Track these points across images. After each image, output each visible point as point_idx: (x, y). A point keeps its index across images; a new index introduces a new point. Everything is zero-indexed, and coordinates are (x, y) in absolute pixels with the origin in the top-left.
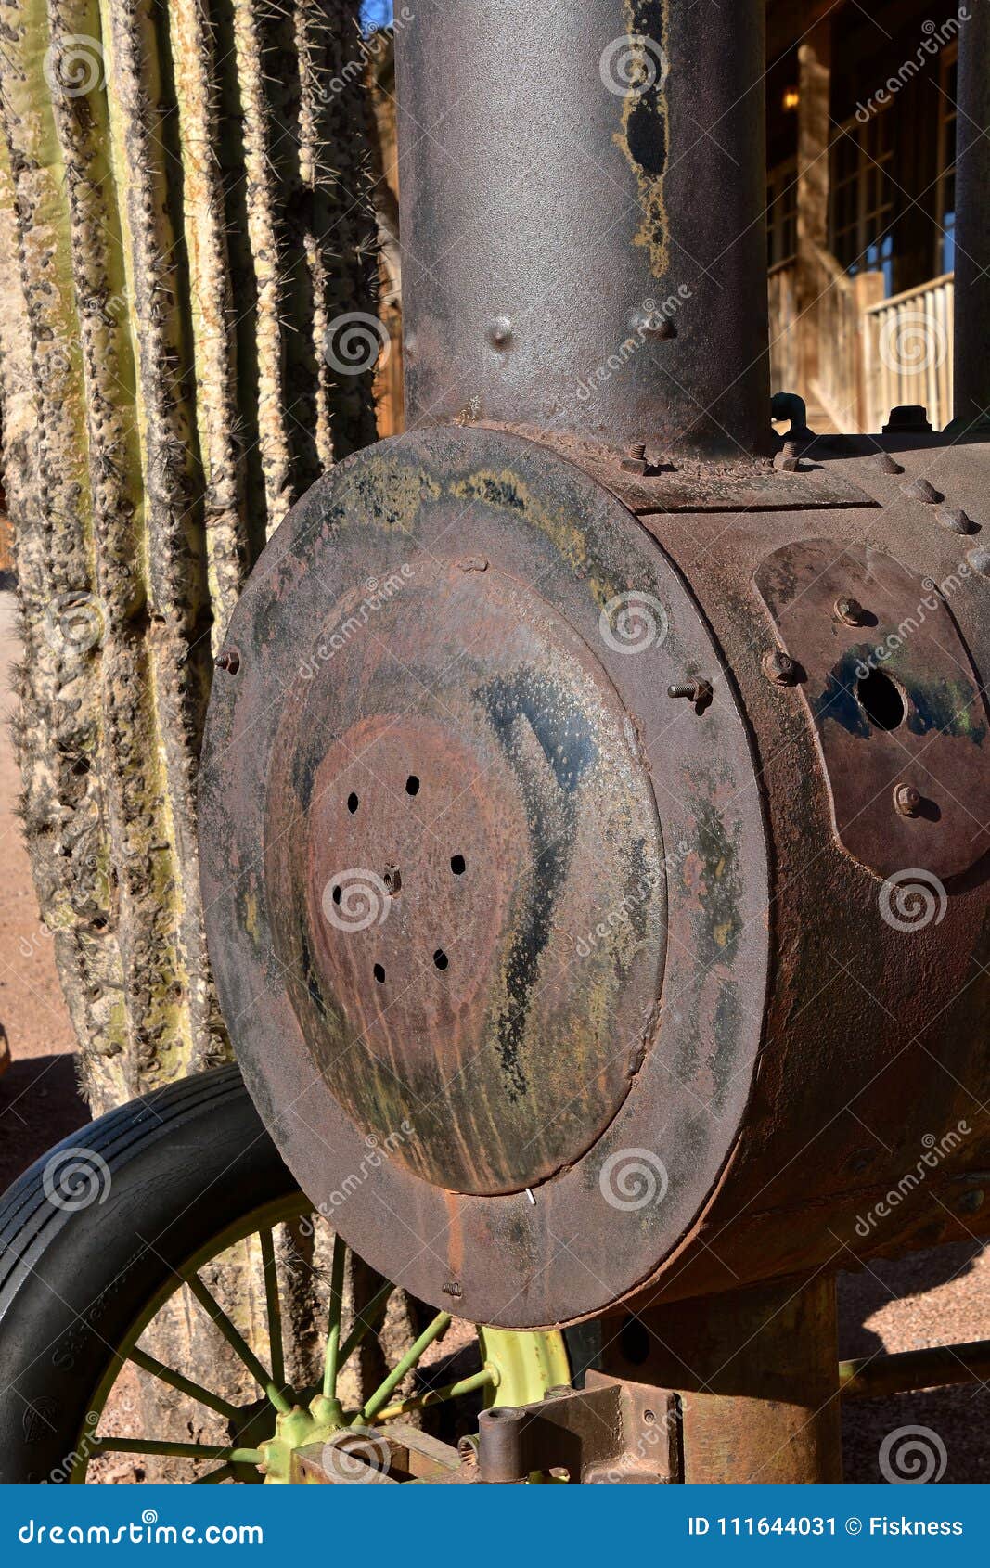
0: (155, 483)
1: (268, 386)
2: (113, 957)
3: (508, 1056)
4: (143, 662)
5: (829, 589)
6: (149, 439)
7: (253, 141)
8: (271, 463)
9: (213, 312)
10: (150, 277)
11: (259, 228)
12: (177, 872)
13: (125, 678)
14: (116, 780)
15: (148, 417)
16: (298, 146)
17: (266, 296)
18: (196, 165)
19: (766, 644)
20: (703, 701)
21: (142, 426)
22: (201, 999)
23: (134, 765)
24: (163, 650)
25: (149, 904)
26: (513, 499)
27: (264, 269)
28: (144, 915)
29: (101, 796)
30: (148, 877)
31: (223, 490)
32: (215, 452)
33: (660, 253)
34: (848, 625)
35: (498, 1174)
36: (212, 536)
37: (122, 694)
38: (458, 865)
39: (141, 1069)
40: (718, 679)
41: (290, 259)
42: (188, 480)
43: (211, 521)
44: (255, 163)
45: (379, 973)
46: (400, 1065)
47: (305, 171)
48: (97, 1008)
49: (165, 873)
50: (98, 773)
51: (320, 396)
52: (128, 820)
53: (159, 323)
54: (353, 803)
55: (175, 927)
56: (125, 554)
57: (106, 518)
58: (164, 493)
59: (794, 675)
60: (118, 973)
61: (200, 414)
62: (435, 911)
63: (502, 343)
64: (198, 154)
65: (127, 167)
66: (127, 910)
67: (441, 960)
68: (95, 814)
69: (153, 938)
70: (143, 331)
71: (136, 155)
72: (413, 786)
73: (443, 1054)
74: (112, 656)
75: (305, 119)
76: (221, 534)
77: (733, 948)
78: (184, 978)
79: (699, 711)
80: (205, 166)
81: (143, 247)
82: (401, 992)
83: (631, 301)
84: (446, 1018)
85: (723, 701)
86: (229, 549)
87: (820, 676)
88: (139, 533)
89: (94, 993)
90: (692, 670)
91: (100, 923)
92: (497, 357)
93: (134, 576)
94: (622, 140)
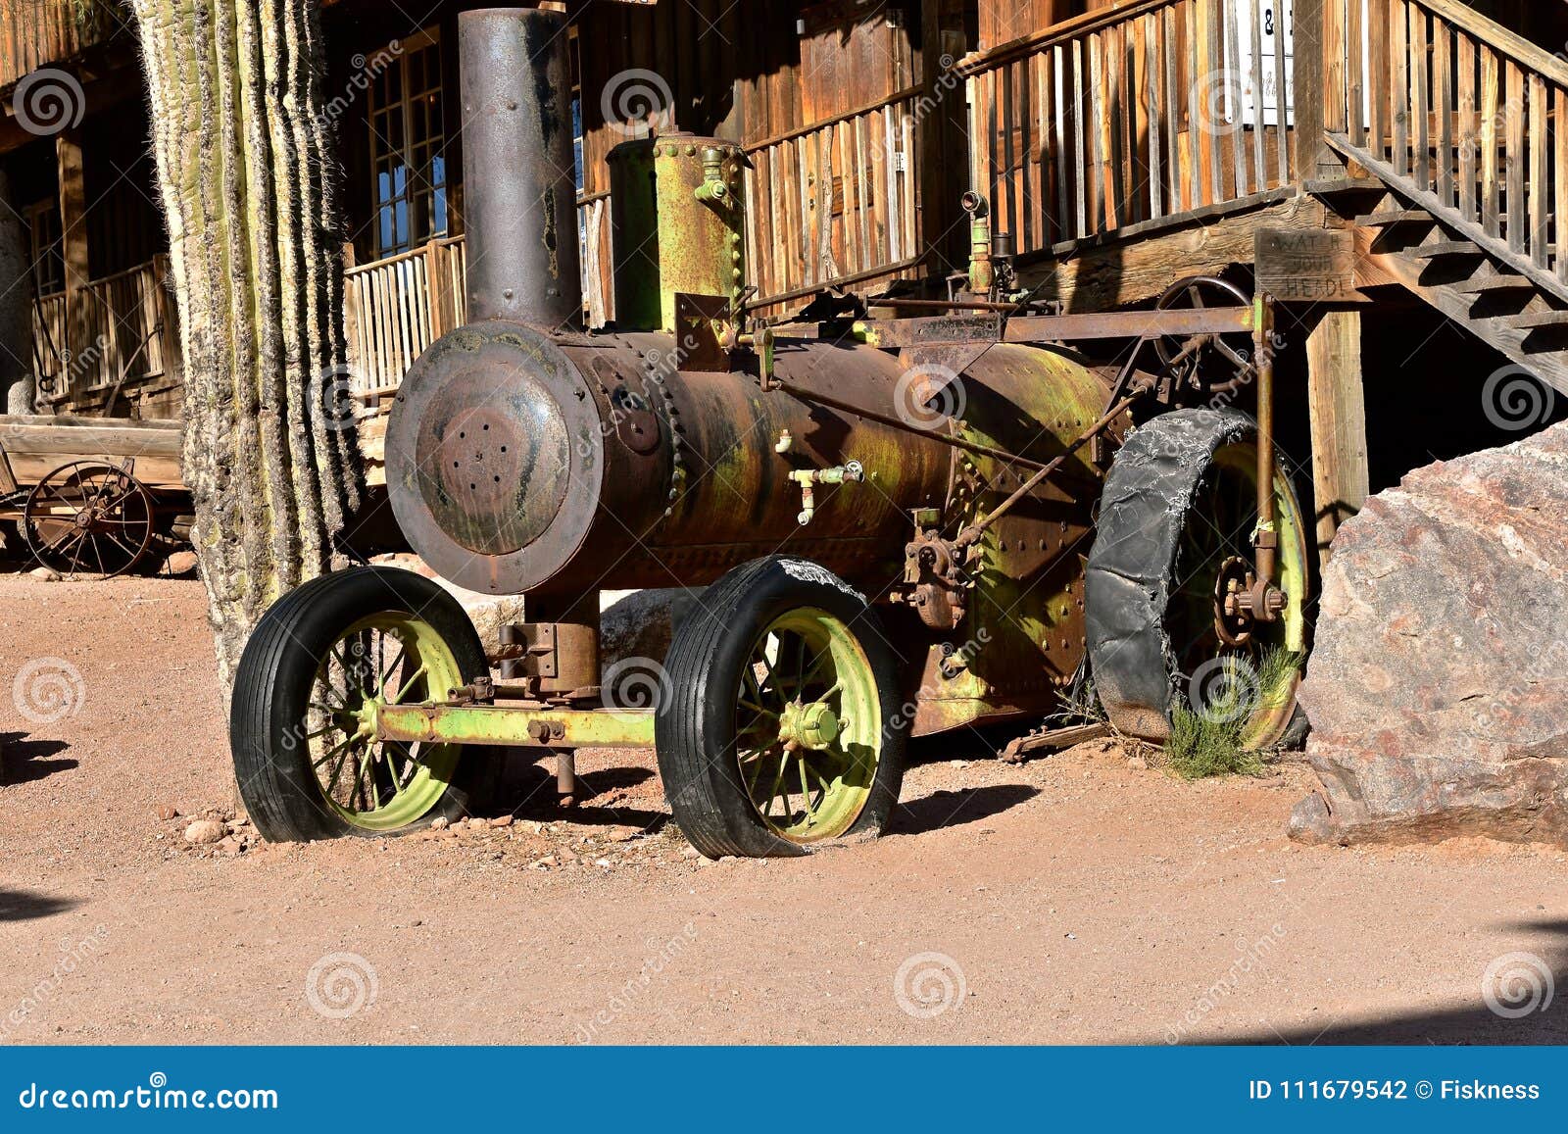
0: (267, 350)
1: (312, 311)
2: (241, 555)
3: (520, 505)
4: (258, 427)
5: (610, 369)
6: (264, 332)
7: (306, 211)
8: (313, 342)
9: (292, 280)
10: (268, 266)
11: (308, 247)
12: (273, 516)
13: (252, 432)
14: (248, 477)
15: (263, 322)
16: (322, 213)
17: (311, 274)
18: (285, 221)
19: (597, 383)
20: (582, 396)
21: (259, 326)
22: (286, 570)
23: (255, 470)
24: (268, 423)
25: (261, 530)
26: (516, 342)
27: (310, 263)
28: (259, 534)
29: (237, 485)
30: (261, 519)
31: (295, 354)
32: (291, 337)
33: (555, 272)
34: (616, 379)
35: (513, 545)
36: (289, 373)
37: (251, 439)
38: (503, 449)
39: (255, 603)
40: (587, 391)
41: (320, 262)
42: (280, 349)
43: (288, 366)
44: (306, 221)
45: (473, 486)
46: (479, 515)
47: (324, 224)
48: (232, 578)
49: (267, 517)
50: (235, 474)
51: (330, 315)
52: (253, 493)
53: (271, 284)
54: (462, 435)
55: (272, 540)
56: (252, 381)
57: (245, 365)
58: (271, 354)
59: (605, 391)
60: (244, 562)
61: (284, 322)
62: (495, 464)
63: (509, 297)
64: (286, 217)
65: (257, 221)
66: (249, 533)
67: (497, 479)
68: (234, 492)
69: (263, 545)
70: (262, 288)
71: (262, 217)
72: (486, 427)
73: (496, 509)
74: (245, 422)
75: (324, 203)
76: (293, 372)
77: (591, 466)
78: (276, 563)
79: (581, 400)
80: (289, 221)
81: (264, 253)
82: (481, 491)
83: (548, 285)
84: (498, 497)
85: (588, 396)
86: (297, 378)
87: (611, 392)
88: (257, 372)
89: (231, 571)
90: (578, 389)
91: (234, 540)
92: (507, 301)
93: (255, 389)
94: (544, 241)
